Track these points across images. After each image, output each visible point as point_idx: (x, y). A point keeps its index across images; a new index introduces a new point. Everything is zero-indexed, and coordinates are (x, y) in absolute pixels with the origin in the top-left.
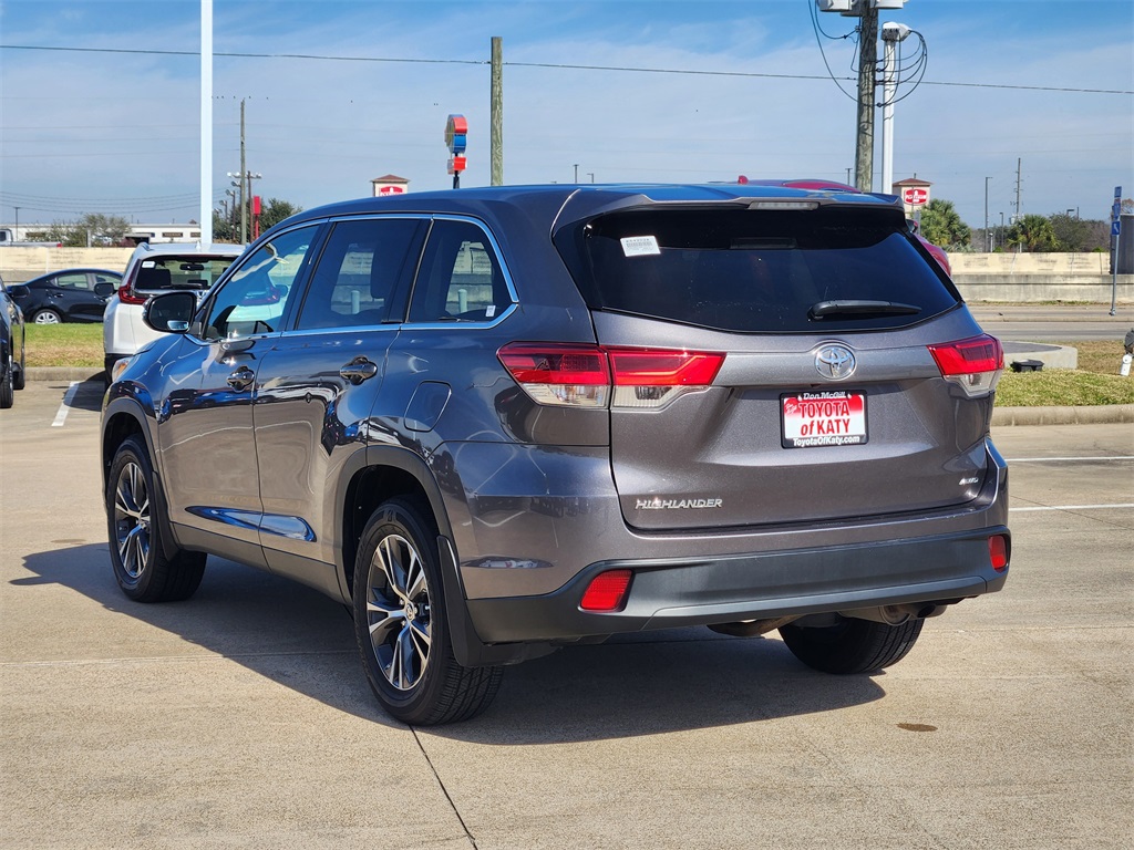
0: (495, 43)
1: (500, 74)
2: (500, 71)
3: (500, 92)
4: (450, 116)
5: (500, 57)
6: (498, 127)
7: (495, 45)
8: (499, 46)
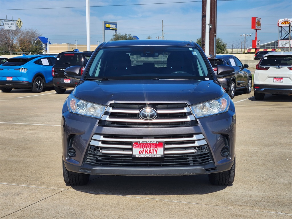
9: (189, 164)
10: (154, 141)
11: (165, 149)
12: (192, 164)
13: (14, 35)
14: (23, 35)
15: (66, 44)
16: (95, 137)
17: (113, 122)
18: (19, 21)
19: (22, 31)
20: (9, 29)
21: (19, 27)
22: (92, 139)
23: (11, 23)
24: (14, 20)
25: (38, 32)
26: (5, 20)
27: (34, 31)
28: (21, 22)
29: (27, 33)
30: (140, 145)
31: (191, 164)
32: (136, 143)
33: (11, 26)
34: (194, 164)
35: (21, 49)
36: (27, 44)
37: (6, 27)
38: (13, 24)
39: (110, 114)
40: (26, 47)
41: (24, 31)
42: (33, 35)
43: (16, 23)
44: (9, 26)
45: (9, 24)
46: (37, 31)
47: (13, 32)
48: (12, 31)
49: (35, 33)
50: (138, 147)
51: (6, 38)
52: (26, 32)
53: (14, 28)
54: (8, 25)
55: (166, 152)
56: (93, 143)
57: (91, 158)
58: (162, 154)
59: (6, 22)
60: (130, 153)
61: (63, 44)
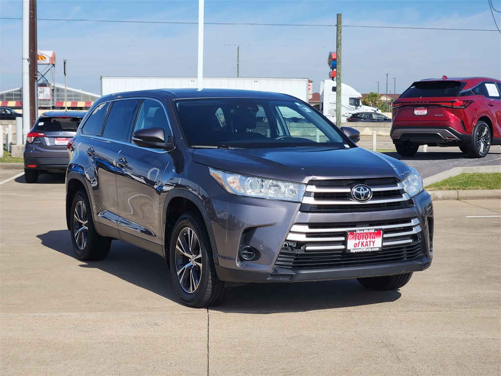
0: (339, 16)
1: (341, 31)
2: (341, 29)
3: (341, 39)
4: (330, 52)
5: (341, 23)
6: (339, 55)
7: (339, 17)
8: (340, 18)
9: (403, 258)
10: (372, 229)
11: (384, 240)
12: (406, 259)
16: (295, 228)
17: (319, 206)
22: (290, 232)
30: (356, 235)
31: (404, 259)
32: (352, 232)
34: (408, 258)
39: (313, 194)
50: (353, 238)
55: (385, 244)
56: (291, 237)
57: (285, 259)
58: (380, 246)
60: (343, 247)
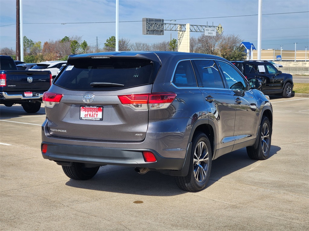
13: (215, 41)
14: (224, 41)
15: (272, 49)
18: (220, 27)
19: (224, 37)
20: (210, 35)
21: (220, 33)
23: (211, 29)
24: (215, 26)
25: (240, 38)
26: (206, 26)
27: (235, 37)
28: (221, 28)
29: (229, 39)
33: (212, 32)
35: (222, 55)
36: (228, 50)
37: (206, 34)
38: (214, 30)
40: (226, 54)
41: (225, 37)
42: (234, 41)
43: (216, 29)
44: (210, 32)
45: (210, 30)
46: (238, 36)
47: (215, 38)
48: (213, 37)
49: (236, 39)
51: (207, 44)
52: (227, 37)
53: (214, 34)
54: (208, 32)
59: (207, 29)
61: (268, 49)
